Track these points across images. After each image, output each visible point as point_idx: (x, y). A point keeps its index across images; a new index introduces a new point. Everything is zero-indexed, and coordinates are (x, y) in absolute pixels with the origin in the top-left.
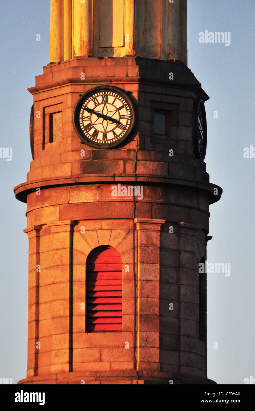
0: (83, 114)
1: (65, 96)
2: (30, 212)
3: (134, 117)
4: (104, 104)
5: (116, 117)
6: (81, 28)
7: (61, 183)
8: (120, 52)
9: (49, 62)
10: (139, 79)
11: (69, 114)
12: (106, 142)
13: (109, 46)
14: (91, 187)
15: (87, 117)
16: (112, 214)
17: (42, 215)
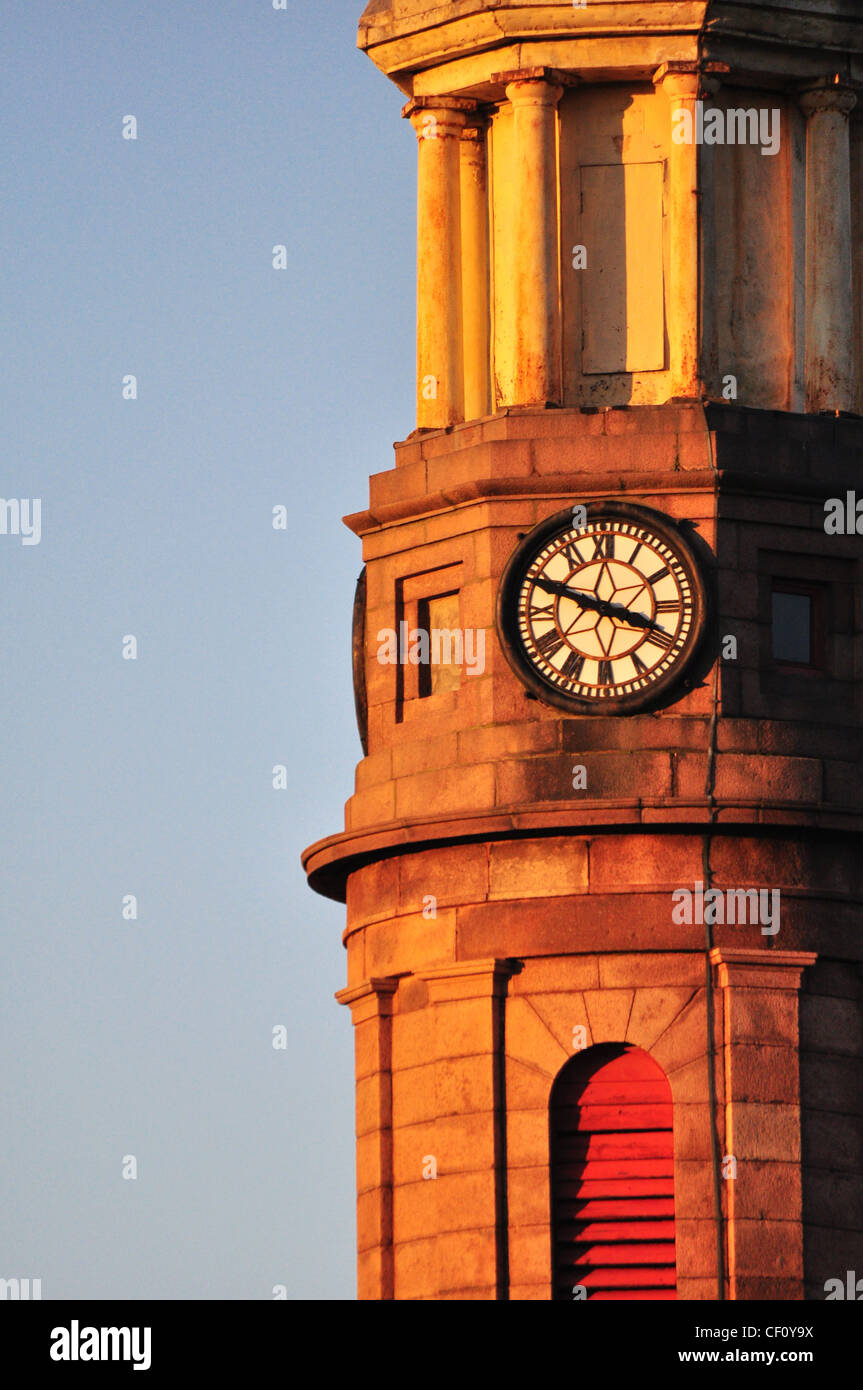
0: (530, 598)
1: (469, 538)
2: (357, 935)
3: (704, 603)
4: (600, 566)
5: (643, 607)
6: (522, 311)
7: (459, 833)
8: (651, 390)
9: (415, 428)
10: (717, 477)
11: (484, 599)
12: (609, 693)
13: (616, 370)
14: (561, 846)
15: (545, 610)
16: (634, 935)
17: (397, 941)
